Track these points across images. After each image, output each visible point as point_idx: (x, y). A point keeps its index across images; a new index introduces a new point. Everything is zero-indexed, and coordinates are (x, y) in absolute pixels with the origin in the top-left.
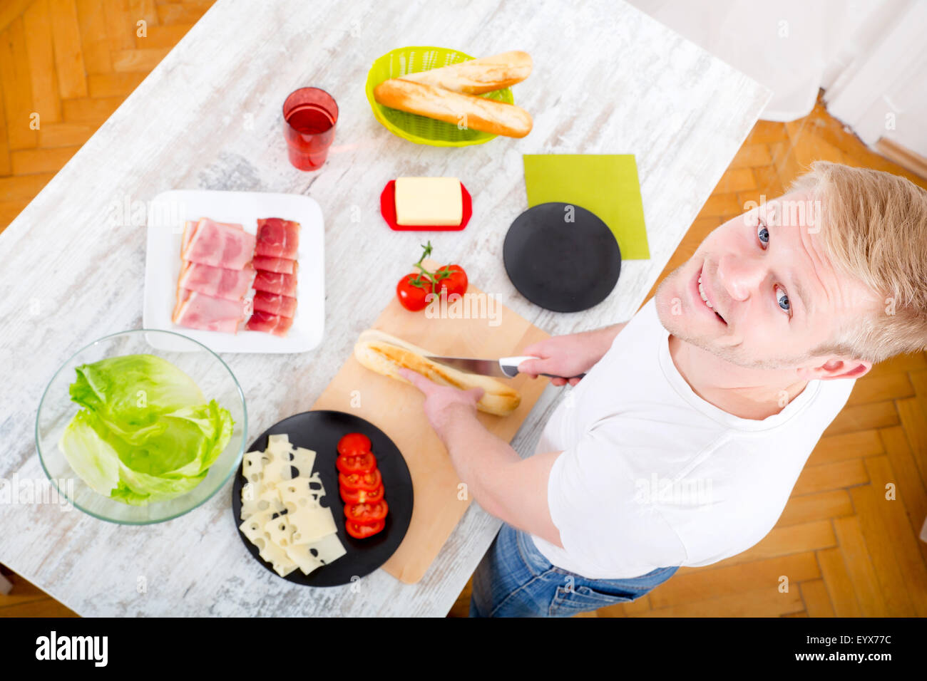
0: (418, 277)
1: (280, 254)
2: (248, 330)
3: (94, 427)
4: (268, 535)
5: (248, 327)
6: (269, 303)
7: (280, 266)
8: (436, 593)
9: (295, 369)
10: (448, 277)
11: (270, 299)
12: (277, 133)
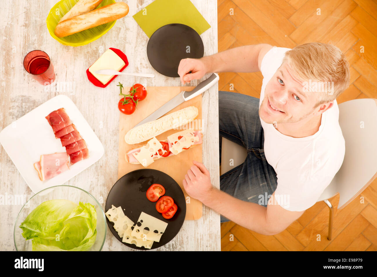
0: (125, 100)
1: (65, 126)
2: (73, 164)
3: (42, 243)
4: (135, 237)
5: (72, 163)
6: (73, 148)
7: (67, 131)
8: (211, 215)
9: (101, 167)
10: (136, 92)
11: (73, 146)
12: (28, 76)
